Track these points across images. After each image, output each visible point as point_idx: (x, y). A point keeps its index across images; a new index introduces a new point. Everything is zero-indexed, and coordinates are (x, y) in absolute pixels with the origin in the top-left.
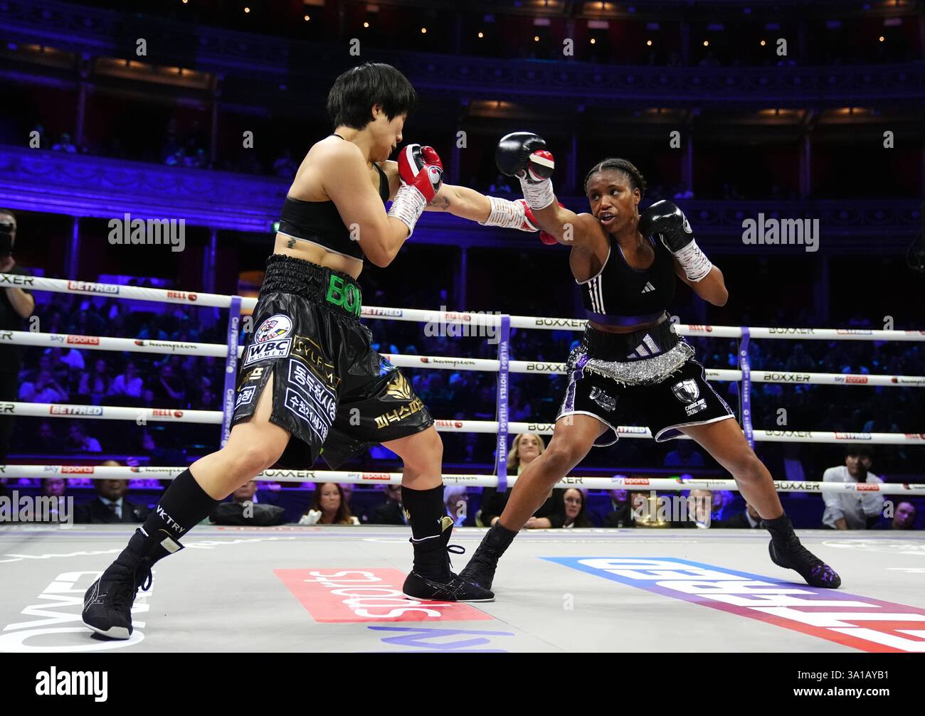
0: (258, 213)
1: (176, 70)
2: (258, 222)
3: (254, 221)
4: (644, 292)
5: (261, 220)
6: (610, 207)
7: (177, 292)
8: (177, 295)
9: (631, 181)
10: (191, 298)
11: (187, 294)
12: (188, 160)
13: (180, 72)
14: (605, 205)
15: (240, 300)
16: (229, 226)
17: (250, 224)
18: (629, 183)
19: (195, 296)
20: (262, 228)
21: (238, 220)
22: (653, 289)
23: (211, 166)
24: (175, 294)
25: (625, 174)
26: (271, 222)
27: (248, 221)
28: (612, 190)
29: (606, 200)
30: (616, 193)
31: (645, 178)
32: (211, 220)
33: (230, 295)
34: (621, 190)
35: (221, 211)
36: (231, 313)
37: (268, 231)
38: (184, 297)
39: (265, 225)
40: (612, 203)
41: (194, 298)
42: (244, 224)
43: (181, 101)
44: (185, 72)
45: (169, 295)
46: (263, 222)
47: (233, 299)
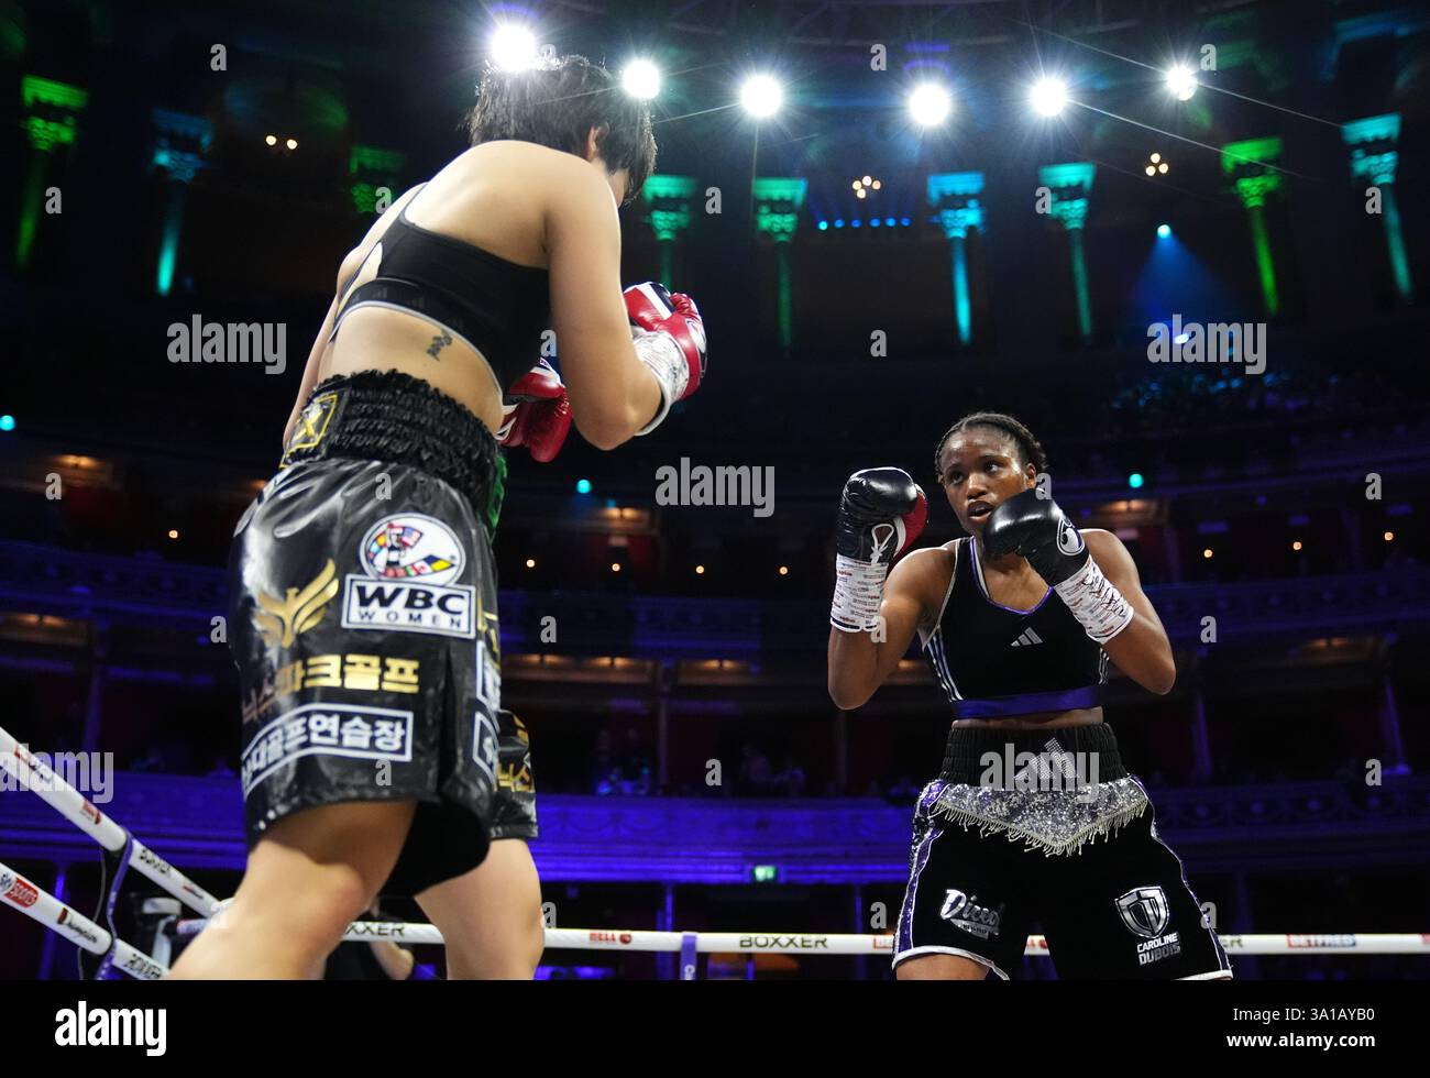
0: (732, 854)
1: (606, 661)
2: (732, 868)
3: (725, 867)
4: (1015, 643)
5: (736, 864)
6: (983, 493)
7: (604, 932)
8: (603, 937)
9: (1020, 450)
10: (624, 940)
11: (617, 933)
12: (627, 787)
13: (612, 664)
14: (975, 490)
15: (694, 938)
16: (690, 877)
17: (720, 872)
18: (1017, 454)
19: (629, 936)
20: (737, 877)
21: (701, 867)
22: (1037, 640)
23: (660, 792)
24: (601, 935)
25: (1008, 437)
26: (750, 867)
27: (716, 868)
28: (987, 464)
29: (975, 481)
30: (995, 468)
31: (1044, 448)
32: (665, 871)
33: (680, 931)
34: (1003, 463)
35: (677, 856)
36: (683, 959)
37: (747, 880)
38: (613, 939)
39: (741, 872)
40: (988, 487)
41: (628, 939)
42: (712, 872)
43: (616, 704)
44: (619, 662)
45: (592, 937)
46: (739, 867)
47: (685, 937)
